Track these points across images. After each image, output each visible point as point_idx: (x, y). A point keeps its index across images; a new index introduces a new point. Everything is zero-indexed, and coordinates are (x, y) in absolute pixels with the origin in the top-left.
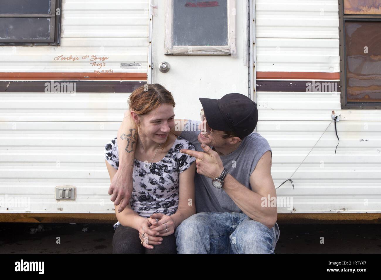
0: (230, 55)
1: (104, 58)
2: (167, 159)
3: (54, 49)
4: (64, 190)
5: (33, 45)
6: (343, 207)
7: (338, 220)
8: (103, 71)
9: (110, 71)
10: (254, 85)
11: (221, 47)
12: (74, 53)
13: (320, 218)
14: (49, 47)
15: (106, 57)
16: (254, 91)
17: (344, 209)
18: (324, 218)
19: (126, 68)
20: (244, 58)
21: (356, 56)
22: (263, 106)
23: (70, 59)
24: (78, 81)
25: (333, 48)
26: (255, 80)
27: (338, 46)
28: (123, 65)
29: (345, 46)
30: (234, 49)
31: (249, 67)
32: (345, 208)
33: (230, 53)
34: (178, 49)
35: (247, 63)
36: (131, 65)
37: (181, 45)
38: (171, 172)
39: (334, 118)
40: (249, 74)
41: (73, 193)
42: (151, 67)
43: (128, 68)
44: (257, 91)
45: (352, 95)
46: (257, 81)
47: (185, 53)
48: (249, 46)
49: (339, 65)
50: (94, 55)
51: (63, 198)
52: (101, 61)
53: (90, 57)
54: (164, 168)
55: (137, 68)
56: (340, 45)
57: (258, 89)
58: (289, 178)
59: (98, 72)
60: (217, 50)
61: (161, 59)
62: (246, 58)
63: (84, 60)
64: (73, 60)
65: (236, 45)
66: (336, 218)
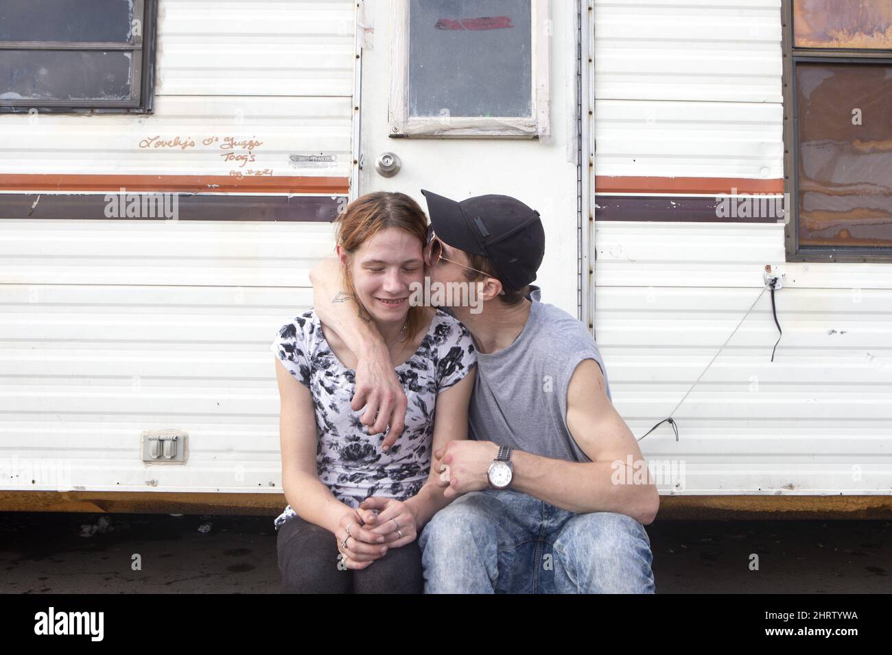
0: (536, 138)
1: (252, 144)
2: (419, 359)
3: (140, 122)
4: (162, 441)
5: (93, 113)
6: (789, 482)
7: (778, 512)
8: (250, 172)
9: (265, 172)
10: (590, 206)
11: (517, 121)
12: (185, 131)
13: (736, 505)
14: (128, 116)
15: (257, 142)
16: (591, 219)
17: (791, 487)
18: (746, 506)
19: (301, 167)
20: (567, 145)
21: (821, 142)
22: (611, 253)
23: (175, 144)
24: (193, 194)
25: (768, 123)
26: (593, 194)
27: (781, 119)
28: (296, 158)
29: (796, 120)
30: (547, 124)
31: (580, 165)
32: (794, 484)
33: (536, 134)
34: (420, 123)
35: (574, 157)
36: (313, 158)
37: (427, 114)
38: (424, 390)
39: (770, 282)
40: (580, 181)
41: (180, 446)
42: (357, 165)
43: (306, 167)
44: (596, 220)
45: (811, 230)
46: (596, 196)
47: (436, 134)
48: (580, 119)
49: (782, 161)
50: (230, 135)
51: (158, 457)
52: (247, 149)
53: (221, 142)
54: (411, 380)
55: (327, 167)
56: (785, 118)
57: (600, 215)
58: (668, 416)
59: (238, 175)
60: (507, 128)
61: (381, 147)
62: (573, 144)
63: (206, 148)
64: (183, 148)
65: (549, 115)
66: (772, 507)
